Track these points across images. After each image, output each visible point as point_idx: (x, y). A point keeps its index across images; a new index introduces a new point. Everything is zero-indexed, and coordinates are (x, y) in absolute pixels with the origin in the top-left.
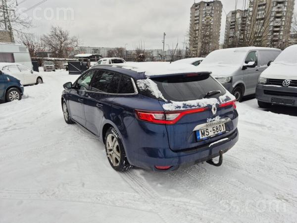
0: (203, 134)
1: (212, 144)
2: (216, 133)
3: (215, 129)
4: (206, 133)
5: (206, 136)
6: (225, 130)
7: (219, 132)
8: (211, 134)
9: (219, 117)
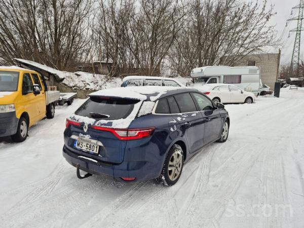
0: (78, 145)
1: (81, 157)
2: (88, 150)
3: (88, 146)
4: (80, 145)
5: (80, 148)
6: (97, 152)
7: (91, 151)
8: (84, 148)
9: (90, 137)
